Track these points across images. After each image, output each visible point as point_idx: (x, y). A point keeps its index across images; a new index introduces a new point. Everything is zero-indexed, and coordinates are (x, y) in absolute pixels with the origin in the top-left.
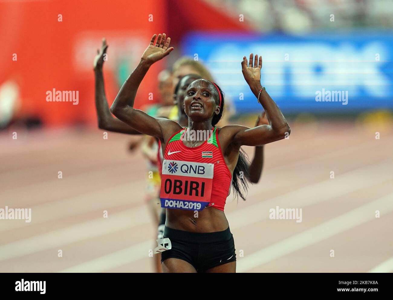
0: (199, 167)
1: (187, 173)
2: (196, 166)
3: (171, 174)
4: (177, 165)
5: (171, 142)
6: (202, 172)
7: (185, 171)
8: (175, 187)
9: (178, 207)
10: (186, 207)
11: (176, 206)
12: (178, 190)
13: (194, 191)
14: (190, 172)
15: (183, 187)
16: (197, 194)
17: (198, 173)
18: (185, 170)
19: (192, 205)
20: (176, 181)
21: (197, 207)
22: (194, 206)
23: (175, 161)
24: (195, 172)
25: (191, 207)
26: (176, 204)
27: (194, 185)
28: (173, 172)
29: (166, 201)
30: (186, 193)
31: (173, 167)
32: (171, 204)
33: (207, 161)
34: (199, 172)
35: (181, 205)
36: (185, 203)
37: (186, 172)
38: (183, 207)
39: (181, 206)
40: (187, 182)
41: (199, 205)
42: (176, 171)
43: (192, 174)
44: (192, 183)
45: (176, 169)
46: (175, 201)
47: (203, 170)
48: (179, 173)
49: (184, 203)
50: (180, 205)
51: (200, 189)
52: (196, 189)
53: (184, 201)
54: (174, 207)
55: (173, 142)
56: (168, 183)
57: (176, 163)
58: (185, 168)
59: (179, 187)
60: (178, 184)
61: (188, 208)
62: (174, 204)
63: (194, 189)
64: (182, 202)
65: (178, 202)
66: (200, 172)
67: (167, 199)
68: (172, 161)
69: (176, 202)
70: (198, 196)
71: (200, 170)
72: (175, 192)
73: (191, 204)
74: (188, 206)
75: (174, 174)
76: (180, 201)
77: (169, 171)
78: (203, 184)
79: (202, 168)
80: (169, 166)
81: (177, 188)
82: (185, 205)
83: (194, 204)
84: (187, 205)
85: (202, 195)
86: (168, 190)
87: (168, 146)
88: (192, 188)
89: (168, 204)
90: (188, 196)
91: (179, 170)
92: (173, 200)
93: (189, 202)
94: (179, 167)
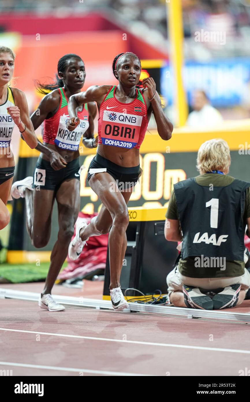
0: (132, 117)
2: (130, 117)
3: (111, 121)
4: (116, 115)
5: (107, 100)
6: (134, 121)
7: (122, 120)
8: (114, 131)
9: (115, 145)
10: (121, 145)
11: (114, 144)
12: (116, 133)
13: (128, 135)
14: (125, 121)
15: (120, 131)
16: (129, 137)
17: (132, 122)
19: (126, 144)
20: (115, 127)
21: (129, 146)
22: (127, 145)
23: (115, 113)
24: (129, 121)
26: (114, 143)
27: (128, 131)
28: (113, 120)
29: (106, 140)
30: (121, 136)
31: (113, 117)
32: (110, 142)
33: (138, 114)
36: (121, 142)
37: (123, 120)
39: (118, 144)
40: (123, 128)
41: (130, 145)
42: (115, 119)
43: (127, 123)
44: (127, 129)
45: (116, 118)
46: (113, 141)
47: (135, 120)
48: (117, 121)
50: (117, 144)
51: (132, 133)
52: (129, 133)
53: (120, 141)
54: (113, 144)
55: (108, 99)
56: (108, 128)
57: (115, 114)
58: (122, 118)
59: (117, 131)
60: (116, 129)
61: (122, 146)
62: (112, 143)
64: (118, 142)
65: (116, 141)
66: (133, 121)
67: (107, 139)
68: (112, 112)
69: (114, 142)
71: (133, 120)
72: (113, 135)
74: (123, 145)
75: (113, 121)
76: (117, 141)
78: (134, 130)
79: (135, 119)
81: (115, 132)
82: (120, 144)
83: (127, 144)
85: (133, 138)
86: (108, 132)
87: (105, 102)
88: (126, 133)
89: (108, 142)
90: (123, 138)
91: (117, 119)
92: (112, 140)
93: (124, 142)
94: (118, 116)
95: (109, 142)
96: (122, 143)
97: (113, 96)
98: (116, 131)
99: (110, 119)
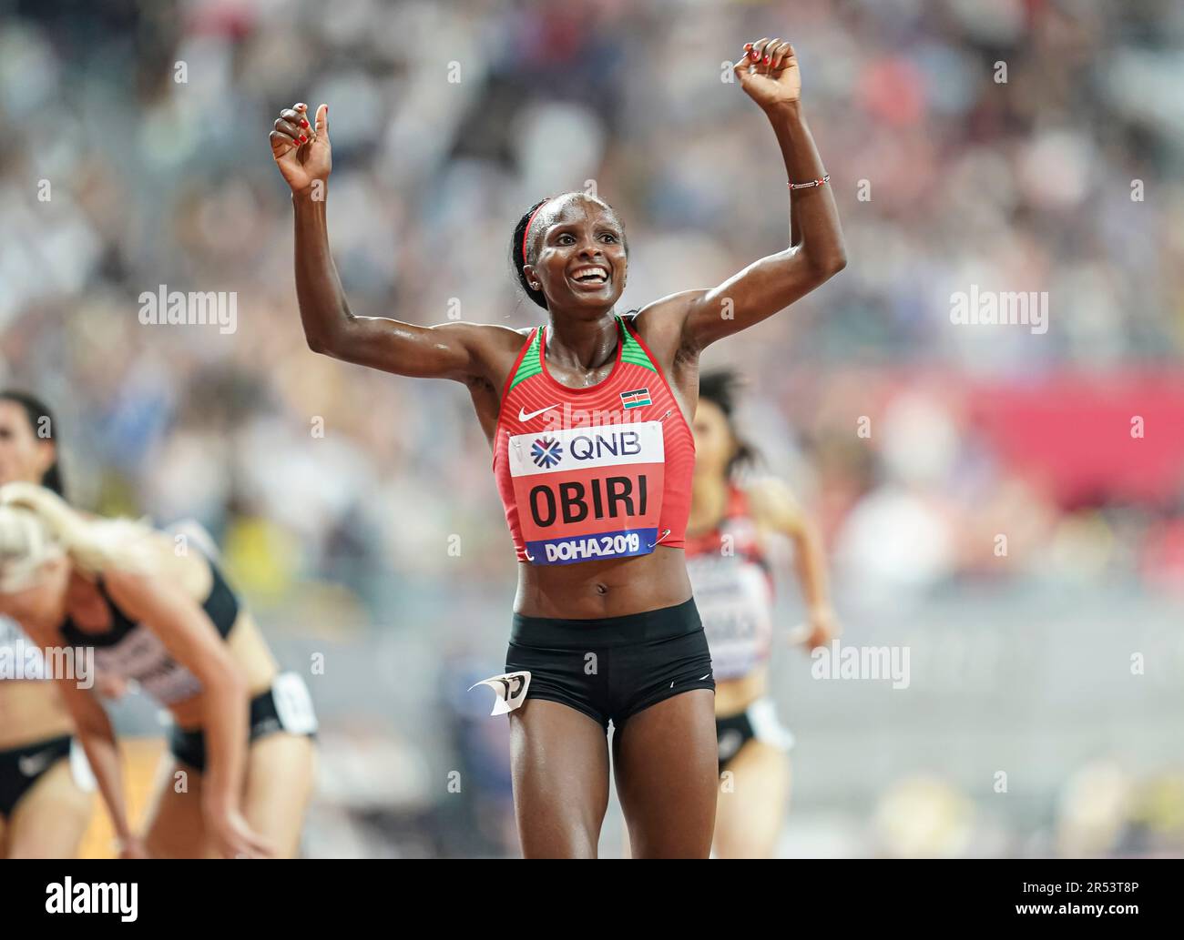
0: (622, 435)
1: (592, 458)
2: (614, 435)
3: (544, 470)
4: (558, 443)
5: (518, 385)
6: (634, 448)
7: (584, 455)
8: (566, 503)
9: (584, 556)
10: (607, 552)
11: (579, 553)
12: (575, 510)
14: (599, 456)
15: (588, 498)
16: (630, 512)
17: (624, 453)
18: (584, 452)
19: (624, 541)
20: (564, 488)
22: (626, 544)
23: (550, 435)
24: (614, 452)
25: (620, 547)
26: (579, 549)
27: (619, 488)
28: (551, 464)
29: (548, 547)
30: (599, 514)
31: (547, 452)
32: (565, 551)
34: (626, 450)
35: (593, 548)
36: (603, 540)
37: (588, 455)
38: (599, 553)
39: (594, 551)
40: (595, 483)
42: (559, 458)
43: (607, 459)
44: (611, 482)
45: (559, 454)
46: (573, 543)
47: (634, 443)
48: (567, 464)
49: (599, 543)
50: (590, 549)
51: (635, 496)
52: (625, 496)
53: (598, 537)
54: (575, 557)
55: (523, 382)
56: (542, 498)
57: (553, 440)
58: (581, 447)
59: (577, 501)
60: (572, 493)
61: (612, 552)
62: (572, 550)
63: (620, 497)
64: (593, 541)
65: (583, 542)
66: (628, 448)
67: (548, 542)
68: (539, 436)
69: (578, 545)
70: (633, 514)
71: (627, 443)
72: (568, 519)
73: (620, 541)
74: (612, 548)
75: (553, 469)
76: (586, 538)
77: (538, 463)
78: (642, 479)
79: (632, 438)
80: (534, 450)
81: (571, 506)
82: (603, 546)
83: (626, 540)
84: (609, 546)
85: (643, 512)
86: (544, 516)
87: (512, 396)
88: (613, 498)
89: (555, 553)
90: (606, 522)
91: (566, 454)
92: (568, 540)
93: (613, 535)
94: (565, 446)
95: (558, 551)
96: (607, 543)
97: (541, 369)
98: (573, 501)
99: (540, 465)
